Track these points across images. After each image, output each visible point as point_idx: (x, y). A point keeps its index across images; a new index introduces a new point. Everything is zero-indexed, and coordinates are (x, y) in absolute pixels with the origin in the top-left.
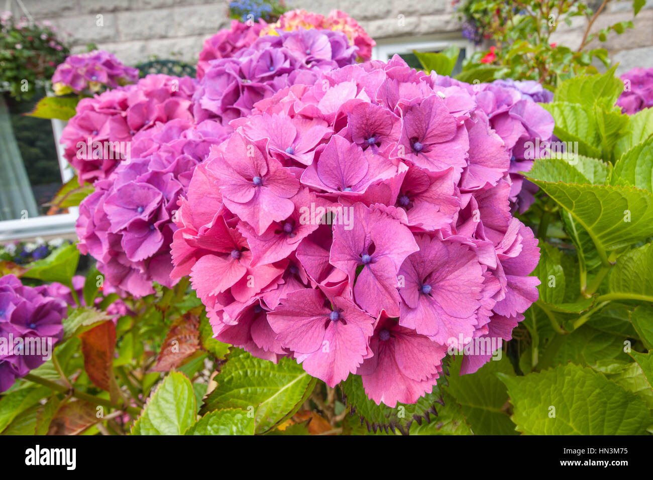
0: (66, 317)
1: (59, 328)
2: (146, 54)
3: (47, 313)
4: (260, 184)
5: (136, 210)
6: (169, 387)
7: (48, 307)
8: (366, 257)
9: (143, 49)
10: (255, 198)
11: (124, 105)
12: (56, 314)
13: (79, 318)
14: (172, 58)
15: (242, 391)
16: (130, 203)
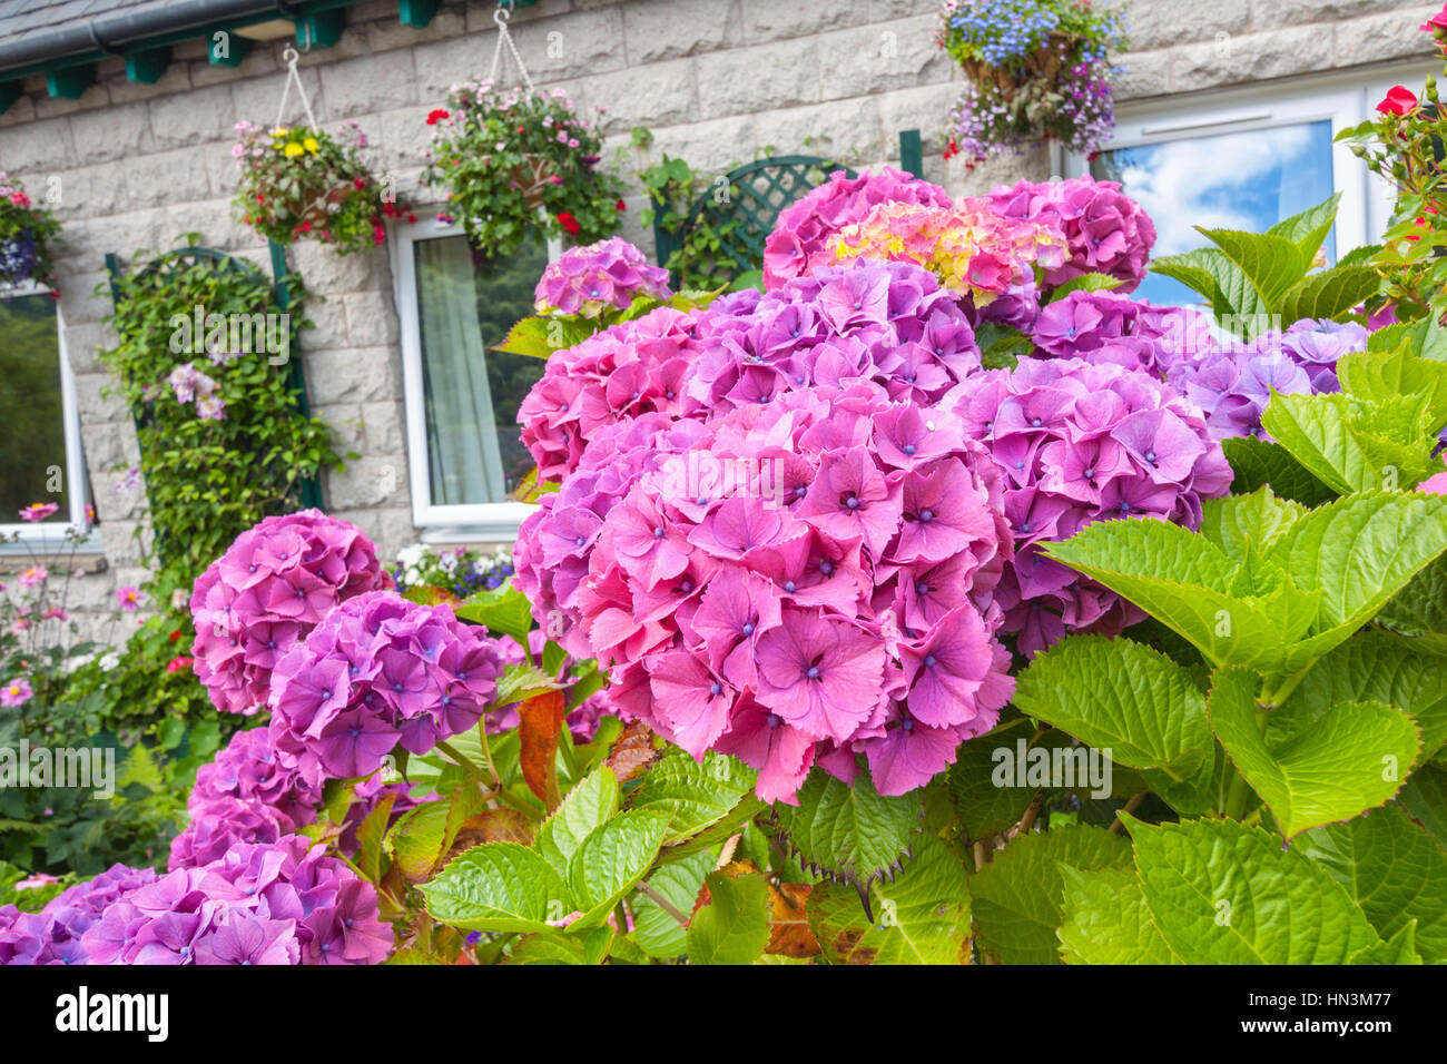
0: (503, 676)
1: (493, 685)
2: (750, 144)
3: (480, 664)
4: (662, 536)
5: (575, 541)
6: (596, 786)
7: (482, 654)
8: (747, 628)
9: (745, 134)
10: (653, 550)
11: (609, 365)
12: (490, 666)
13: (518, 682)
14: (806, 151)
15: (677, 803)
16: (570, 532)
